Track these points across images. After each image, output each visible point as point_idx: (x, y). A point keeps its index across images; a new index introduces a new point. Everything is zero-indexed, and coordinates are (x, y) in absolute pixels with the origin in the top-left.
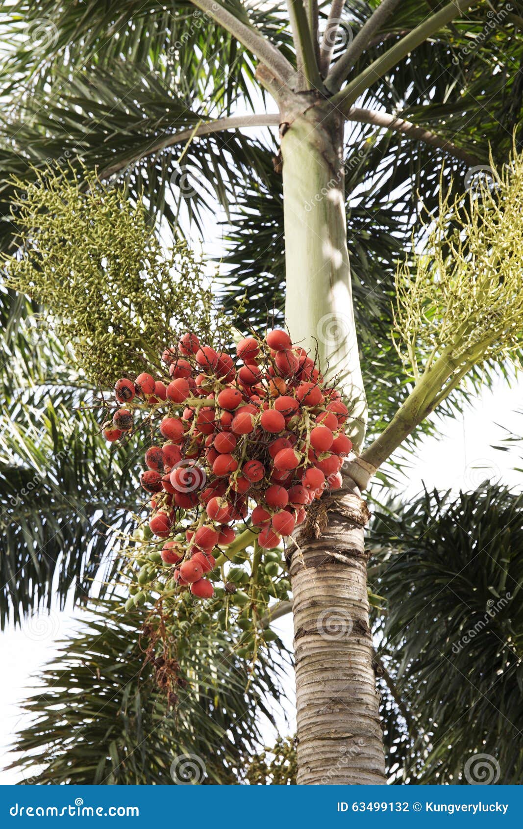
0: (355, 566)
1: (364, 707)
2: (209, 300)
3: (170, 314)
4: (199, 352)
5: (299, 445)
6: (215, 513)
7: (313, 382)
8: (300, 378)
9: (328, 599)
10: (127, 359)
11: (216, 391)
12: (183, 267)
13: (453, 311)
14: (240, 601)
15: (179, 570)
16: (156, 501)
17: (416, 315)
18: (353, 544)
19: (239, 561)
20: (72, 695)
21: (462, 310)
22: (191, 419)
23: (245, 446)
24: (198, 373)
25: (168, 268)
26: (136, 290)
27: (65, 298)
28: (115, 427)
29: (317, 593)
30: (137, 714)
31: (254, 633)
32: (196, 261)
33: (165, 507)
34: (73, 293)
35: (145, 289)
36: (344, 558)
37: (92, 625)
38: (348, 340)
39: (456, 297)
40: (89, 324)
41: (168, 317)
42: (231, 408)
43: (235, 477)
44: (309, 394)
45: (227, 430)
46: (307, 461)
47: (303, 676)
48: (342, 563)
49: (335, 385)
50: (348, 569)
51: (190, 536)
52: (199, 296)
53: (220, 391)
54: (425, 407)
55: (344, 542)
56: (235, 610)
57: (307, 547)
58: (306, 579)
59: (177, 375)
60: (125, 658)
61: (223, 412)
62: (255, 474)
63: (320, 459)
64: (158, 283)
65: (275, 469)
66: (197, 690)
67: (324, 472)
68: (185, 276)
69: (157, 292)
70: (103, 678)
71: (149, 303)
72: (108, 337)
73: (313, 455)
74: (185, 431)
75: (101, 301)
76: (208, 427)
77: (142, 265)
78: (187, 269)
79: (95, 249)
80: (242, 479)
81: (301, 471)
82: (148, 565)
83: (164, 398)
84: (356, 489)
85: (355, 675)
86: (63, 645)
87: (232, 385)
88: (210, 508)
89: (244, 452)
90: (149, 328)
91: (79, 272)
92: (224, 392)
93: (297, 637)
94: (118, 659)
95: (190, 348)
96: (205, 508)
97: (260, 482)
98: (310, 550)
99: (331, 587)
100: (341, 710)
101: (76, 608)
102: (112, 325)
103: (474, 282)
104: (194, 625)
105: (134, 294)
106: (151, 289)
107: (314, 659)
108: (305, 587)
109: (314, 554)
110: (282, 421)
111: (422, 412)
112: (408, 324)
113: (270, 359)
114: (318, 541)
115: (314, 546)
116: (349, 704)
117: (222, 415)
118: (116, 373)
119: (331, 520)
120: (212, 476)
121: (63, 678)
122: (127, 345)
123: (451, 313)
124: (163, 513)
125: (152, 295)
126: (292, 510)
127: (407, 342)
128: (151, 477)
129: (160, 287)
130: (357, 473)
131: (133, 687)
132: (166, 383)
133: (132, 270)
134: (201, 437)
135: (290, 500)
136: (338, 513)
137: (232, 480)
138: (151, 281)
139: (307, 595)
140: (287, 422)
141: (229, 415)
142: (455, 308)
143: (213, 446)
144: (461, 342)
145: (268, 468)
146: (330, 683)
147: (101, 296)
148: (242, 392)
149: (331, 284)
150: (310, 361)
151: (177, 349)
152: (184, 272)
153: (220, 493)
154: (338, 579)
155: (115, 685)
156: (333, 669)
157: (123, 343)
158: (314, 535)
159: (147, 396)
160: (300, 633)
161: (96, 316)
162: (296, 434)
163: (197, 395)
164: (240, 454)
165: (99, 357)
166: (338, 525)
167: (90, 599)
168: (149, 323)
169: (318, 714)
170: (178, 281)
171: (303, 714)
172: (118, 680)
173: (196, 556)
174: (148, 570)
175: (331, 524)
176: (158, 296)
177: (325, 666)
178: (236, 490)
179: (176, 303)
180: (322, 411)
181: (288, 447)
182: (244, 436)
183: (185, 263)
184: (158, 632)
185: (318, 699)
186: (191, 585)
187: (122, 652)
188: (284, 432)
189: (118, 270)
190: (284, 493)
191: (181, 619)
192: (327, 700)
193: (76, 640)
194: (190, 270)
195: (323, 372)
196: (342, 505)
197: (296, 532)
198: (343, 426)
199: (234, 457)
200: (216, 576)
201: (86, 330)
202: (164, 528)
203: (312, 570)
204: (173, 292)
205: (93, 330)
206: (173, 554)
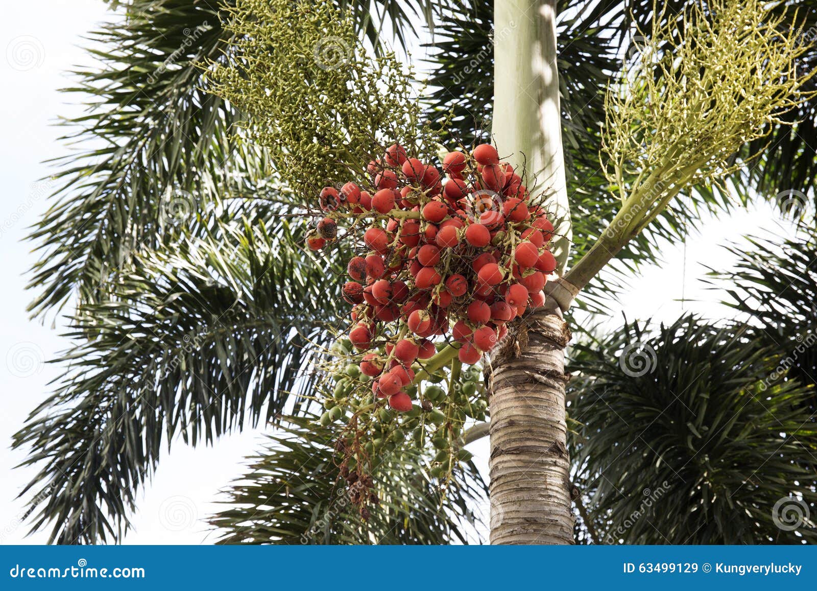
0: (554, 387)
1: (559, 528)
2: (416, 113)
3: (376, 126)
4: (406, 163)
5: (504, 261)
6: (417, 326)
7: (519, 198)
8: (506, 194)
9: (527, 419)
10: (330, 170)
11: (422, 203)
12: (390, 79)
13: (663, 133)
14: (436, 419)
15: (377, 382)
16: (357, 312)
17: (625, 136)
18: (554, 365)
19: (437, 380)
20: (261, 512)
21: (672, 133)
22: (395, 231)
23: (449, 260)
24: (404, 185)
25: (375, 80)
26: (343, 101)
27: (271, 107)
28: (319, 236)
29: (515, 413)
30: (325, 535)
31: (450, 452)
32: (404, 73)
33: (366, 318)
34: (279, 101)
35: (351, 100)
36: (544, 378)
37: (284, 442)
38: (554, 158)
39: (666, 119)
40: (294, 134)
41: (374, 129)
42: (436, 221)
43: (438, 291)
44: (515, 209)
45: (432, 242)
46: (511, 276)
47: (498, 495)
48: (541, 383)
49: (542, 202)
50: (548, 390)
51: (390, 349)
52: (405, 109)
53: (426, 204)
54: (631, 229)
55: (544, 363)
56: (431, 428)
57: (506, 366)
58: (504, 398)
59: (382, 185)
60: (316, 476)
61: (428, 225)
62: (458, 288)
63: (524, 275)
64: (365, 94)
65: (479, 284)
66: (388, 512)
67: (528, 289)
68: (392, 89)
69: (363, 103)
70: (291, 496)
71: (355, 114)
72: (313, 147)
73: (517, 271)
74: (389, 243)
75: (307, 110)
76: (413, 239)
77: (349, 75)
78: (395, 81)
79: (303, 59)
80: (445, 293)
81: (505, 287)
82: (344, 379)
83: (368, 209)
84: (559, 310)
85: (550, 496)
86: (253, 462)
87: (437, 198)
88: (412, 321)
89: (447, 266)
90: (354, 140)
91: (285, 80)
92: (430, 205)
93: (493, 456)
94: (308, 477)
95: (397, 159)
96: (406, 321)
97: (462, 297)
98: (509, 369)
99: (529, 407)
100: (535, 530)
101: (269, 425)
102: (317, 135)
103: (685, 105)
104: (389, 443)
105: (340, 104)
106: (358, 100)
107: (509, 479)
108: (503, 406)
109: (513, 374)
110: (487, 235)
111: (627, 234)
112: (616, 146)
113: (477, 174)
114: (517, 360)
115: (514, 365)
116: (543, 525)
117: (426, 228)
118: (319, 184)
119: (532, 340)
120: (414, 289)
121: (252, 495)
122: (331, 156)
123: (660, 135)
124: (363, 325)
125: (359, 106)
126: (493, 326)
127: (614, 163)
128: (353, 288)
129: (367, 99)
130: (560, 294)
131: (322, 506)
132: (371, 193)
133: (340, 80)
134: (404, 249)
135: (492, 316)
136: (538, 333)
137: (435, 293)
138: (358, 92)
139: (505, 414)
140: (492, 237)
141: (434, 228)
142: (665, 130)
143: (417, 259)
144: (669, 165)
145: (471, 283)
146: (526, 503)
147: (307, 105)
148: (448, 205)
149: (540, 101)
150: (517, 177)
151: (383, 161)
152: (392, 84)
153: (422, 306)
154: (536, 399)
155: (304, 503)
156: (529, 489)
157: (328, 153)
158: (514, 354)
159: (352, 205)
160: (495, 453)
161: (302, 125)
162: (501, 249)
163: (401, 207)
164: (444, 267)
165: (303, 167)
166: (539, 345)
167: (283, 416)
168: (355, 134)
169: (512, 534)
170: (385, 93)
171: (497, 533)
172: (308, 499)
173: (396, 368)
174: (344, 385)
175: (531, 343)
176: (365, 107)
177: (521, 486)
178: (438, 304)
179: (382, 115)
180: (527, 228)
181: (492, 262)
182: (448, 250)
183: (393, 76)
184: (353, 448)
185: (513, 518)
186: (389, 398)
187: (313, 470)
188: (489, 247)
189: (325, 79)
190: (487, 308)
191: (375, 436)
192: (521, 520)
193: (267, 457)
194: (398, 82)
195: (529, 189)
196: (542, 325)
197: (496, 351)
198: (549, 243)
199: (437, 270)
200: (412, 393)
201: (290, 139)
202: (364, 341)
203: (510, 389)
204: (379, 104)
205: (298, 139)
206: (373, 367)
